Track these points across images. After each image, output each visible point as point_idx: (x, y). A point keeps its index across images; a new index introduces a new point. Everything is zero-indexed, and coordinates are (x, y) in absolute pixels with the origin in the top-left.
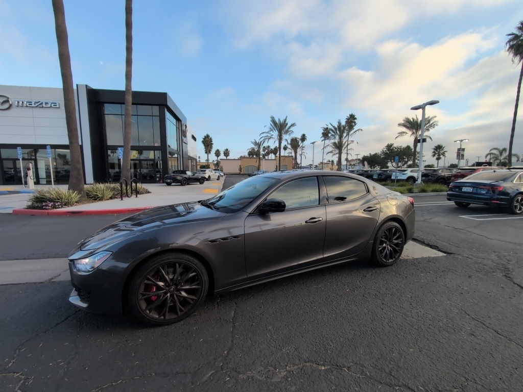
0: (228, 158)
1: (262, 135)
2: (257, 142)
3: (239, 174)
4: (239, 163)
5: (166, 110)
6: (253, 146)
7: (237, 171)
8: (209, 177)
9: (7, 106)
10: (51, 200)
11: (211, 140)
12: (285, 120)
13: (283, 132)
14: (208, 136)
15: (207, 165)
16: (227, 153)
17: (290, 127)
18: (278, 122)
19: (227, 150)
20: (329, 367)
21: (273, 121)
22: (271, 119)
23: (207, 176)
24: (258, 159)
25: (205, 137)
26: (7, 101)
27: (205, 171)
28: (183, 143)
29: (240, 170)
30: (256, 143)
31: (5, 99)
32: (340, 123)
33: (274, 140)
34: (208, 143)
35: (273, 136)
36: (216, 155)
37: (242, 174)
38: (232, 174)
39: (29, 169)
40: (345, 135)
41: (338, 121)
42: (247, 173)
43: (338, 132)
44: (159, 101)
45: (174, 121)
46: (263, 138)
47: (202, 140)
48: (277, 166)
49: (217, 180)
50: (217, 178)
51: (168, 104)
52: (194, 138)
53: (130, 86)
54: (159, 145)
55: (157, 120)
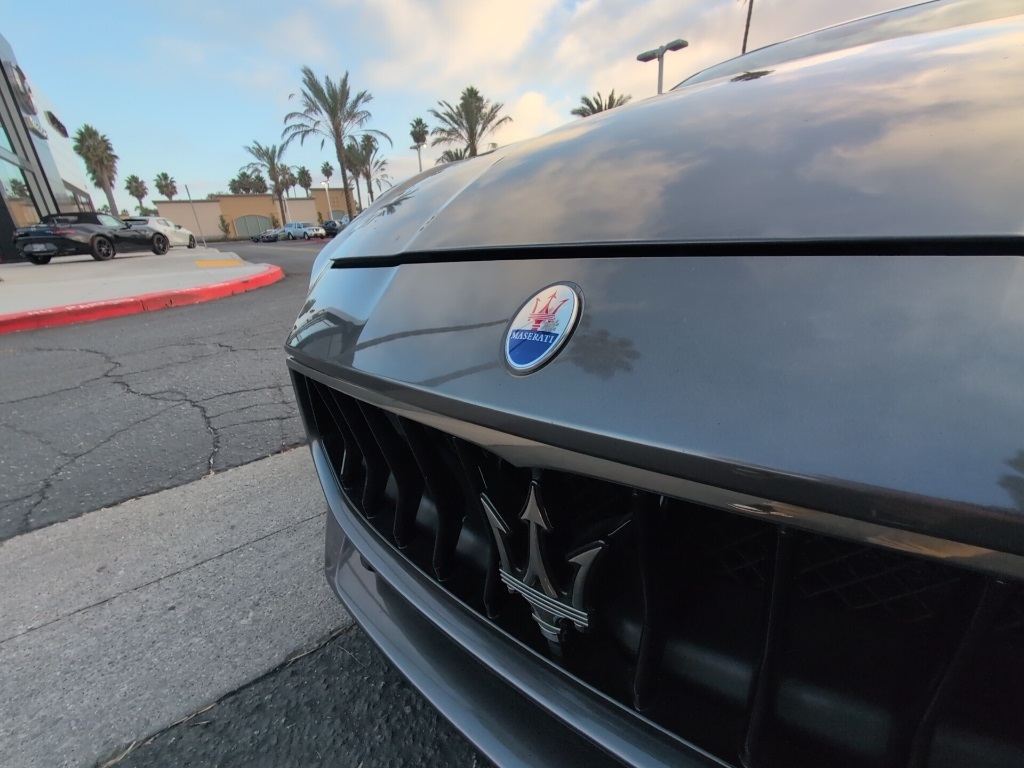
0: (175, 198)
2: (264, 148)
3: (225, 240)
4: (215, 209)
6: (255, 160)
11: (105, 145)
12: (344, 82)
14: (90, 132)
16: (167, 186)
17: (357, 102)
19: (165, 176)
25: (81, 134)
29: (226, 230)
30: (260, 153)
33: (320, 137)
34: (97, 152)
35: (318, 126)
40: (479, 128)
42: (245, 234)
43: (464, 122)
47: (76, 144)
48: (320, 214)
49: (189, 247)
50: (187, 242)
52: (58, 126)
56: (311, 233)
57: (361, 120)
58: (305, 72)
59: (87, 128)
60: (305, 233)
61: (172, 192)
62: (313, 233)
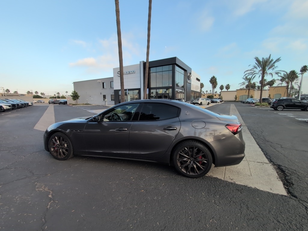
0: (229, 90)
1: (246, 73)
3: (235, 101)
4: (235, 93)
5: (175, 66)
6: (244, 81)
7: (234, 99)
8: (201, 103)
11: (216, 79)
13: (267, 68)
14: (214, 77)
15: (212, 96)
17: (274, 62)
18: (261, 60)
19: (228, 85)
20: (51, 197)
21: (257, 60)
22: (255, 60)
23: (199, 102)
24: (248, 91)
25: (212, 78)
27: (199, 99)
28: (187, 83)
29: (236, 99)
30: (247, 79)
34: (213, 81)
35: (256, 72)
36: (220, 89)
37: (237, 101)
38: (229, 101)
42: (241, 100)
44: (172, 62)
45: (183, 71)
46: (248, 75)
47: (210, 80)
48: (270, 95)
49: (207, 105)
50: (207, 104)
51: (177, 63)
52: (198, 80)
53: (148, 59)
54: (171, 86)
55: (171, 73)
56: (254, 102)
57: (274, 68)
58: (255, 58)
59: (213, 76)
60: (252, 102)
61: (228, 89)
62: (255, 102)
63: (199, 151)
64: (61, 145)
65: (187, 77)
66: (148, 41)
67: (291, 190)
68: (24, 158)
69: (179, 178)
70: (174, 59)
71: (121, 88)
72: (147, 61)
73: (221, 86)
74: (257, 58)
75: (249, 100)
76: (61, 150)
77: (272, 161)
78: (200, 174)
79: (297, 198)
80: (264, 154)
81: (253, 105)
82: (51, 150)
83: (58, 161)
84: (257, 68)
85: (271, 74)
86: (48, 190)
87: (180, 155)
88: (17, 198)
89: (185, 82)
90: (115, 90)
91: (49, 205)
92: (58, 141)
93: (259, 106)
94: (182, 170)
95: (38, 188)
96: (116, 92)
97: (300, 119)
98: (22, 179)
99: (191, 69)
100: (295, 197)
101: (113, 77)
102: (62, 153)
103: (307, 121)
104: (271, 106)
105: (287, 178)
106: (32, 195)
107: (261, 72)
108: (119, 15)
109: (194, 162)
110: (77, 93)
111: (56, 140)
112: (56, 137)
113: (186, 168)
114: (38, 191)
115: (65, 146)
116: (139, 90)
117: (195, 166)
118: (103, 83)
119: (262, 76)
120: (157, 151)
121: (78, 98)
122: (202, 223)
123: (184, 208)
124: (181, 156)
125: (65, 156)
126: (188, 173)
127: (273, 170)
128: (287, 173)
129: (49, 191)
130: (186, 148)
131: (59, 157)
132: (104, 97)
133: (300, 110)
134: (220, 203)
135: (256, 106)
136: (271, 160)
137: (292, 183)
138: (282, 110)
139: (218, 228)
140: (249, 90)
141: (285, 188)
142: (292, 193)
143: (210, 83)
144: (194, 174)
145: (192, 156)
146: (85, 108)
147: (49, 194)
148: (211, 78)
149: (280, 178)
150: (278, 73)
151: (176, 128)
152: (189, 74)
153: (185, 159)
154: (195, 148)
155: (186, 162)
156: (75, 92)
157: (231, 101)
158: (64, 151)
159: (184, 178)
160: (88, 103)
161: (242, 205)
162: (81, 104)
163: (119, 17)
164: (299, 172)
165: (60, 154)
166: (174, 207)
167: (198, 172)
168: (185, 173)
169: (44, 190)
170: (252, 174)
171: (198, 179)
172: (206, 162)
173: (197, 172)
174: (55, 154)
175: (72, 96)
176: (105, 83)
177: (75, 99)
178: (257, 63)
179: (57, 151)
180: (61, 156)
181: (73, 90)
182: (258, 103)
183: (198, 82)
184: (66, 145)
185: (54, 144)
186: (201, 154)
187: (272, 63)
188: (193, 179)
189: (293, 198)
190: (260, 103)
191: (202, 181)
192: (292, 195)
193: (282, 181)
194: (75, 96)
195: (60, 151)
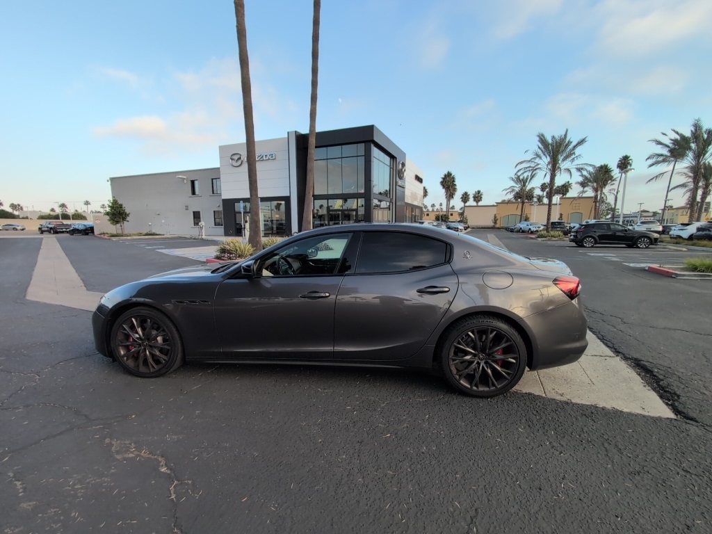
0: (480, 204)
1: (519, 167)
2: (521, 177)
3: (493, 228)
4: (494, 211)
5: (372, 145)
6: (513, 184)
7: (491, 224)
9: (239, 162)
10: (229, 252)
11: (453, 180)
13: (561, 158)
14: (449, 174)
15: (445, 215)
16: (478, 197)
17: (575, 147)
18: (550, 141)
19: (479, 192)
20: (169, 472)
21: (542, 140)
22: (538, 139)
24: (520, 205)
25: (445, 175)
26: (240, 158)
28: (397, 187)
29: (495, 223)
30: (518, 180)
31: (238, 156)
32: (697, 127)
34: (448, 183)
35: (539, 166)
36: (462, 201)
37: (498, 228)
38: (482, 228)
39: (246, 222)
41: (692, 122)
42: (506, 226)
44: (364, 138)
45: (387, 159)
46: (522, 172)
47: (441, 180)
48: (561, 215)
51: (375, 139)
52: (419, 179)
53: (314, 127)
54: (363, 191)
55: (362, 161)
56: (533, 229)
57: (574, 159)
58: (538, 136)
59: (448, 172)
60: (530, 229)
61: (479, 201)
62: (535, 229)
63: (499, 337)
64: (148, 340)
65: (397, 172)
66: (314, 84)
67: (680, 408)
68: (38, 377)
69: (455, 401)
70: (370, 129)
71: (251, 195)
72: (310, 130)
73: (463, 195)
74: (542, 135)
75: (523, 225)
76: (148, 353)
77: (619, 353)
78: (501, 388)
79: (696, 421)
80: (599, 339)
81: (533, 236)
82: (119, 353)
83: (140, 380)
84: (541, 158)
85: (568, 170)
86: (150, 456)
87: (456, 347)
88: (74, 484)
89: (393, 183)
90: (224, 200)
91: (172, 492)
92: (139, 330)
93: (546, 237)
94: (461, 382)
95: (118, 452)
96: (229, 204)
97: (632, 265)
98: (61, 433)
99: (404, 154)
100: (692, 419)
101: (219, 168)
102: (150, 360)
103: (647, 268)
104: (572, 237)
105: (661, 383)
106: (112, 471)
107: (550, 167)
108: (244, 15)
109: (486, 363)
110: (121, 206)
111: (132, 327)
112: (133, 319)
113: (470, 378)
114: (125, 459)
115: (157, 341)
116: (287, 199)
117: (489, 371)
118: (193, 183)
119: (552, 174)
120: (406, 343)
121: (124, 219)
122: (547, 492)
123: (496, 464)
124: (459, 352)
125: (160, 366)
126: (475, 388)
127: (628, 370)
128: (657, 375)
129: (153, 457)
130: (470, 333)
131: (142, 369)
132: (197, 216)
133: (624, 246)
134: (562, 446)
135: (538, 237)
136: (616, 349)
137: (675, 394)
138: (592, 247)
139: (582, 498)
140: (523, 203)
141: (667, 404)
142: (684, 413)
143: (441, 187)
144: (486, 389)
145: (483, 351)
146: (149, 245)
147: (159, 466)
148: (443, 176)
149: (649, 384)
150: (582, 169)
151: (447, 289)
152: (401, 165)
153: (468, 357)
154: (491, 333)
155: (470, 363)
156: (115, 202)
157: (484, 228)
158: (158, 353)
159: (467, 400)
160: (154, 231)
161: (606, 445)
162: (135, 235)
163: (244, 20)
164: (678, 371)
165: (145, 361)
166: (473, 464)
167: (496, 383)
168: (467, 388)
169: (137, 456)
170: (593, 380)
171: (496, 400)
172: (514, 361)
173: (493, 385)
174: (130, 363)
175: (107, 214)
176: (196, 183)
177: (117, 222)
178: (541, 146)
179: (136, 357)
180: (148, 366)
181: (111, 199)
182: (542, 232)
183: (417, 183)
184: (159, 339)
185: (127, 336)
186: (503, 345)
187: (571, 147)
188: (484, 400)
189: (691, 422)
190: (548, 232)
191: (505, 403)
192: (685, 417)
193: (654, 389)
194: (117, 214)
195: (146, 355)
